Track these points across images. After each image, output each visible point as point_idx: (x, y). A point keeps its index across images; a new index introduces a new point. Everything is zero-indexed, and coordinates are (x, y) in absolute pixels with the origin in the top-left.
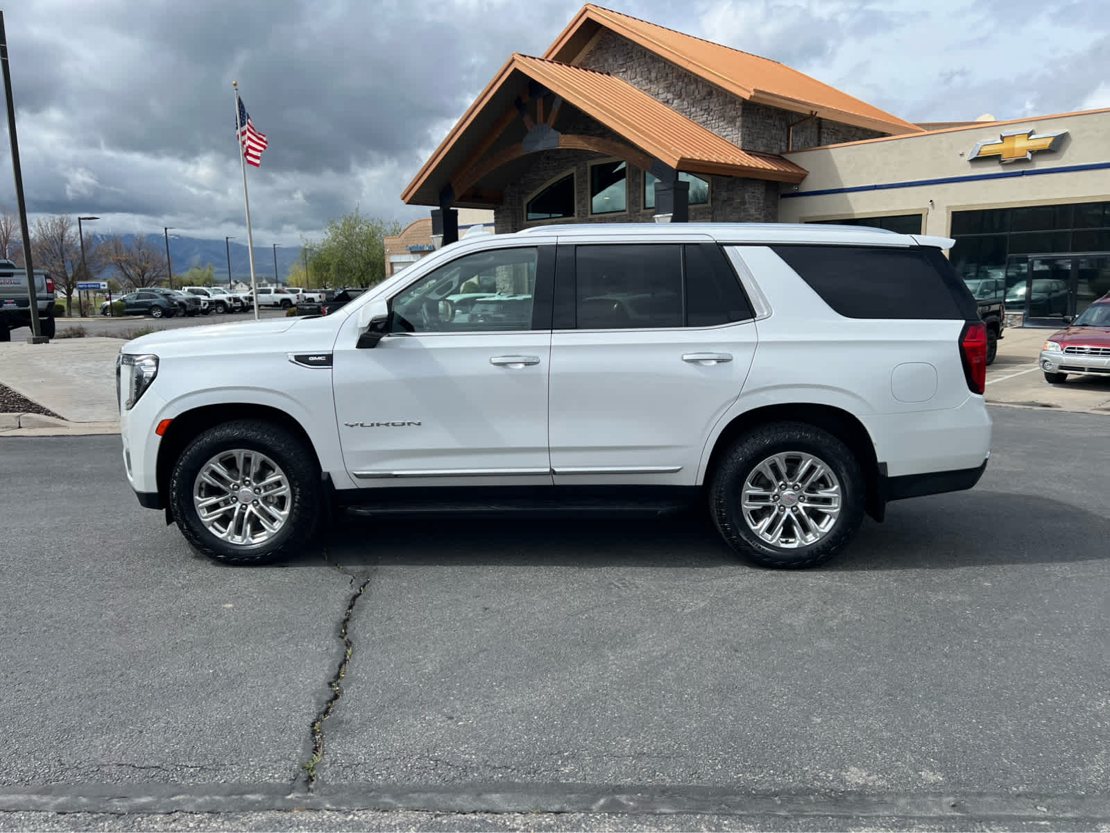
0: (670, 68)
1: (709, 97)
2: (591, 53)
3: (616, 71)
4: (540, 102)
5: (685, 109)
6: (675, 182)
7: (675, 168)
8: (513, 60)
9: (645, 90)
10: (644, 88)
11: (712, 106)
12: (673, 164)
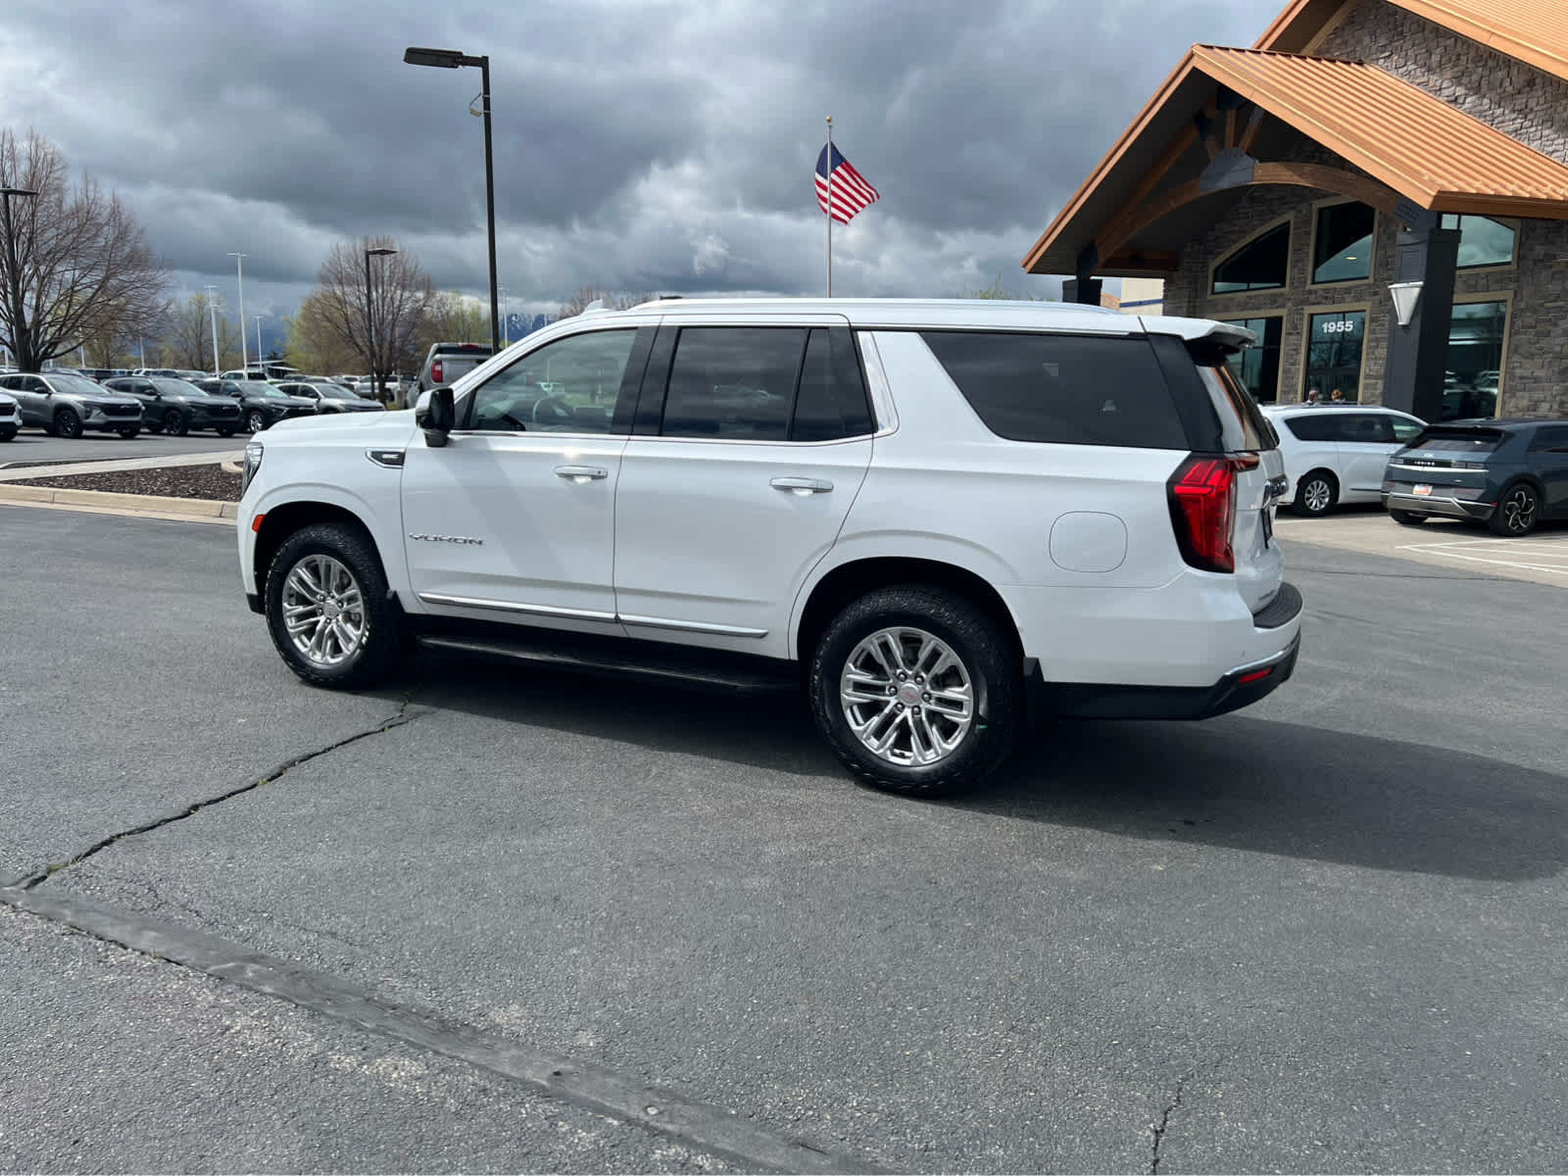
0: (1465, 47)
1: (1528, 89)
2: (1336, 32)
3: (1374, 56)
4: (1231, 115)
5: (1485, 111)
6: (1432, 231)
7: (1427, 207)
8: (1192, 56)
9: (1419, 84)
10: (1418, 81)
11: (1532, 104)
12: (1425, 202)
